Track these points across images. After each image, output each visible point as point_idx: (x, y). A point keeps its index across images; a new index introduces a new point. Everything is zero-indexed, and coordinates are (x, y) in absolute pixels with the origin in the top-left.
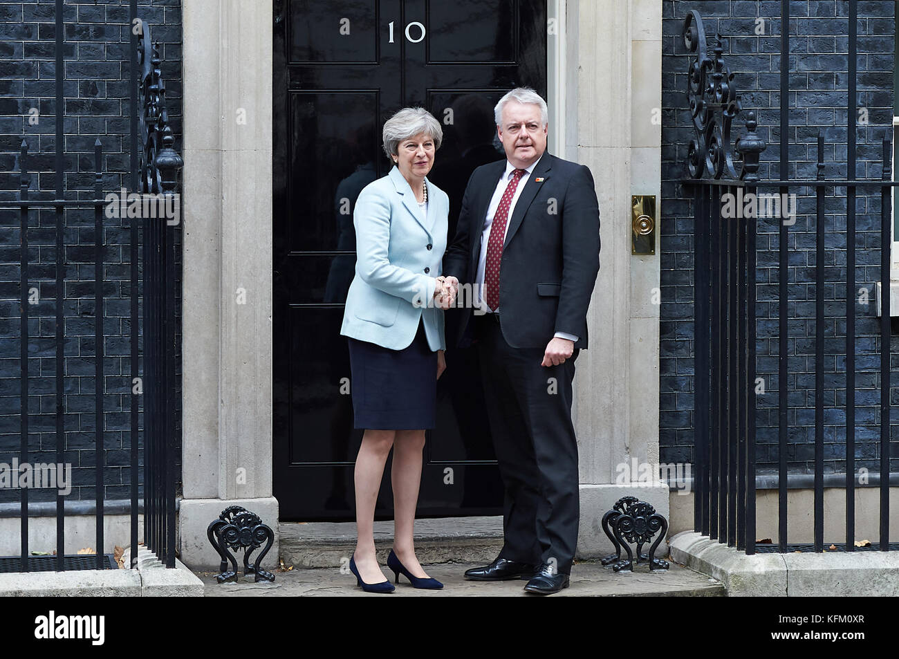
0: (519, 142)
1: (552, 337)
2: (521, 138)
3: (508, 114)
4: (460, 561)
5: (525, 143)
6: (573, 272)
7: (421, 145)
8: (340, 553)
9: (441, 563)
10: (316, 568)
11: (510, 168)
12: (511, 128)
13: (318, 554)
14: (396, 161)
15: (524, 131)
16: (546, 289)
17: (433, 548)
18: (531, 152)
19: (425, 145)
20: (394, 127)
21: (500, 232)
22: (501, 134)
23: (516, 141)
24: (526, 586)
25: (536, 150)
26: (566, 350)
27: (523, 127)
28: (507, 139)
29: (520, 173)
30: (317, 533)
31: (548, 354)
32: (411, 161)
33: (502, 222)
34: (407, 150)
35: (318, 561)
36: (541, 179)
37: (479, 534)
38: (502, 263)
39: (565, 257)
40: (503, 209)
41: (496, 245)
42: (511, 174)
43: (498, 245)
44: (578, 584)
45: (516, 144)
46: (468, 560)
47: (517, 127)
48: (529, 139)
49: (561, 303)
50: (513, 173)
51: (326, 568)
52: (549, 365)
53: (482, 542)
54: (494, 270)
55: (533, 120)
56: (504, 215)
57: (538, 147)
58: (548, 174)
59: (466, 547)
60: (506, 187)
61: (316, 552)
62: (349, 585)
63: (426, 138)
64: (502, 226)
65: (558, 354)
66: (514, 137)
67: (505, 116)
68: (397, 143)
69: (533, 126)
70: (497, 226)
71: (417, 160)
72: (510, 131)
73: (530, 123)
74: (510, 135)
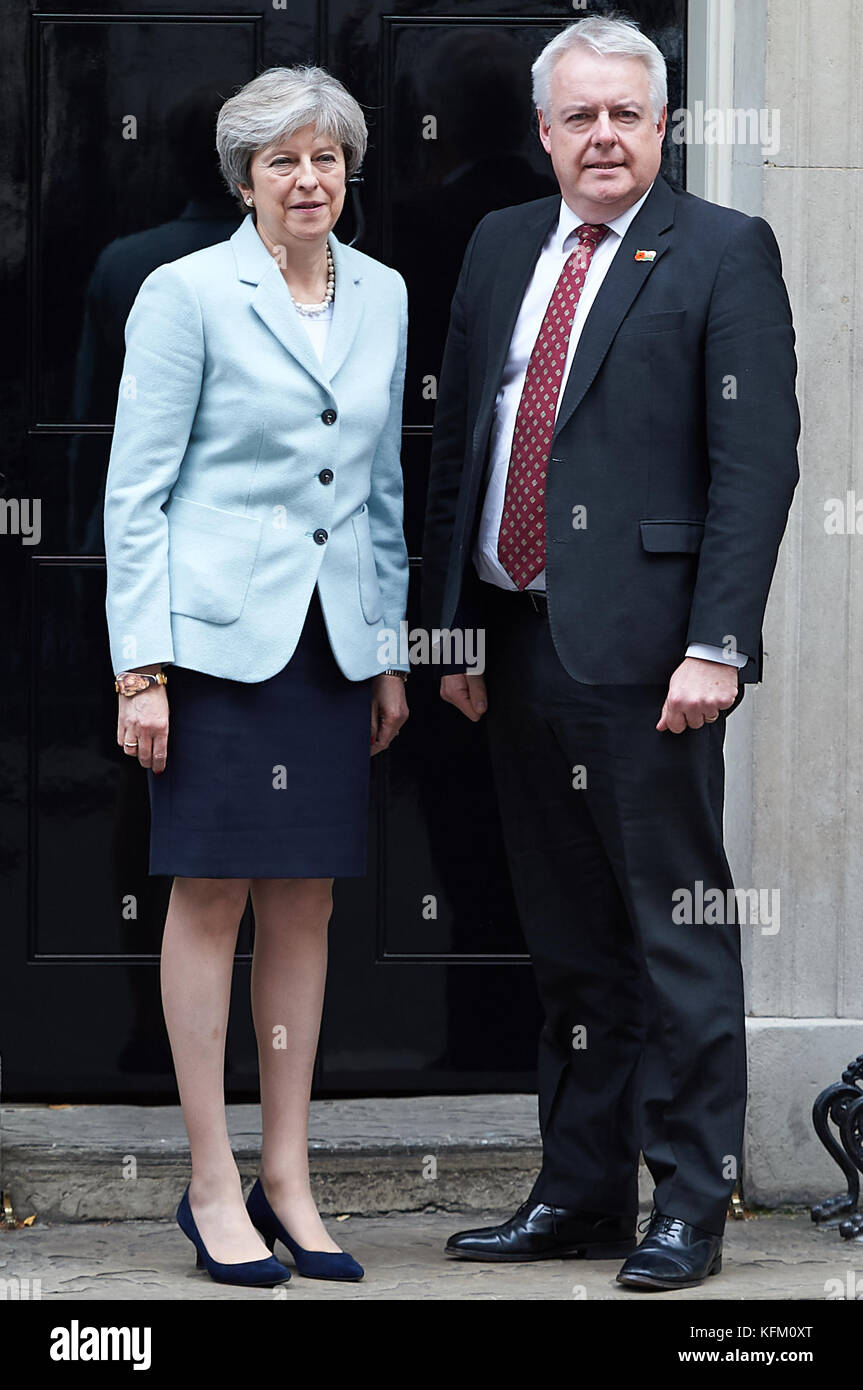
0: (592, 155)
1: (681, 658)
2: (598, 145)
3: (565, 83)
4: (455, 1207)
5: (607, 157)
6: (732, 493)
7: (306, 159)
8: (156, 1183)
9: (408, 1211)
10: (95, 1220)
11: (569, 220)
12: (571, 118)
13: (99, 1186)
14: (249, 202)
15: (605, 128)
16: (663, 535)
17: (388, 1175)
18: (622, 182)
19: (319, 158)
20: (243, 114)
21: (548, 390)
22: (546, 131)
23: (584, 151)
24: (623, 1272)
25: (633, 175)
26: (721, 690)
27: (604, 116)
28: (562, 144)
29: (593, 235)
30: (96, 1133)
31: (677, 705)
32: (283, 201)
33: (554, 364)
34: (272, 173)
35: (99, 1203)
36: (650, 255)
37: (503, 1140)
38: (549, 467)
39: (715, 454)
40: (556, 331)
41: (535, 423)
42: (571, 236)
43: (542, 423)
44: (752, 1268)
45: (584, 161)
46: (475, 1204)
47: (588, 115)
48: (617, 149)
49: (703, 572)
50: (577, 232)
51: (118, 1220)
52: (678, 728)
53: (511, 1160)
54: (528, 484)
55: (629, 98)
56: (558, 346)
57: (639, 167)
58: (667, 241)
59: (472, 1171)
60: (559, 270)
61: (95, 1180)
62: (175, 1266)
63: (321, 143)
64: (552, 374)
65: (703, 702)
66: (578, 140)
67: (558, 87)
68: (247, 155)
69: (627, 114)
70: (540, 373)
71: (297, 198)
72: (570, 125)
73: (621, 107)
74: (570, 135)
